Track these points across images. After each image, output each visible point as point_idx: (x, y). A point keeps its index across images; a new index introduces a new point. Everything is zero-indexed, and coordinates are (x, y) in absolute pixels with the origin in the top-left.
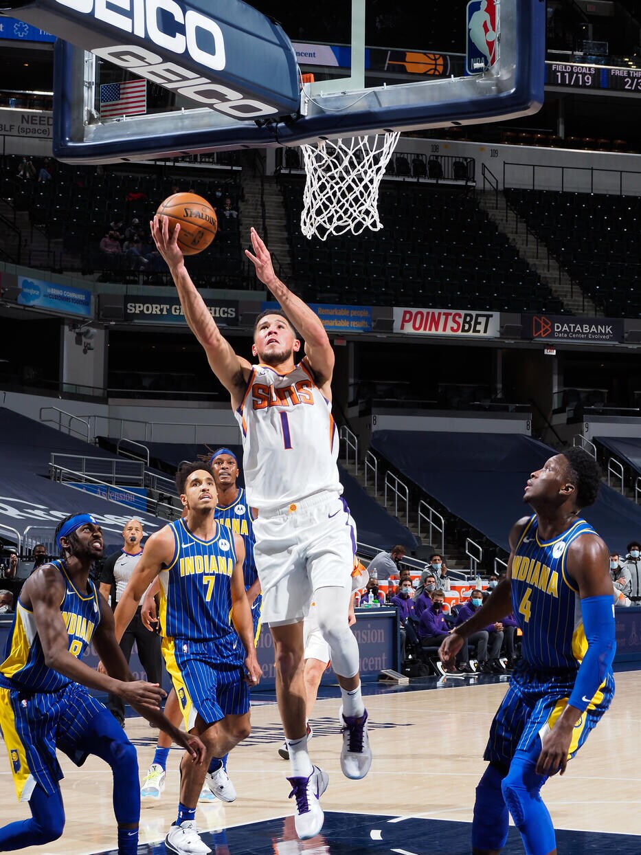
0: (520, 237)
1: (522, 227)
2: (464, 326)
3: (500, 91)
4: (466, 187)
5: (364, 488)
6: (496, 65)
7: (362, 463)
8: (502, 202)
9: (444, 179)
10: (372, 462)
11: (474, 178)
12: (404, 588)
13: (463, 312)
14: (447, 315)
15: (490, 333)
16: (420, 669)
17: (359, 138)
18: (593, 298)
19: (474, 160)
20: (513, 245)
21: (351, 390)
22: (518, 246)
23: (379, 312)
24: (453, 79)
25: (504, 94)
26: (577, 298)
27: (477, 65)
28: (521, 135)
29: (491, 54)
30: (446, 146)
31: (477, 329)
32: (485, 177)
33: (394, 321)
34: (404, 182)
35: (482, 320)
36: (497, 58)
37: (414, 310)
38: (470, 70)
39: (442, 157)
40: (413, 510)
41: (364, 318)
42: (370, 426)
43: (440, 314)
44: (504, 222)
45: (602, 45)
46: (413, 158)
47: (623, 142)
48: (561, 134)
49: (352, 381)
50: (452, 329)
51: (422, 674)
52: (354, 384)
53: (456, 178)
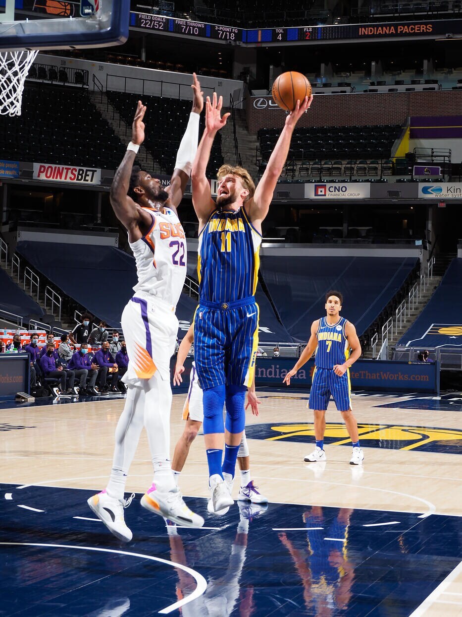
0: (115, 122)
1: (117, 116)
2: (78, 177)
3: (100, 28)
4: (83, 88)
5: (11, 277)
6: (99, 11)
7: (10, 261)
8: (105, 99)
9: (69, 82)
10: (16, 260)
11: (87, 83)
12: (34, 340)
13: (78, 168)
14: (68, 169)
15: (94, 182)
16: (42, 392)
17: (11, 53)
18: (159, 162)
19: (88, 72)
20: (111, 127)
21: (5, 214)
22: (114, 128)
23: (24, 166)
24: (71, 18)
25: (103, 31)
26: (150, 162)
27: (87, 11)
28: (118, 58)
29: (96, 4)
30: (71, 61)
31: (86, 179)
32: (94, 83)
33: (33, 172)
34: (43, 83)
35: (90, 173)
36: (100, 7)
37: (47, 165)
38: (82, 14)
39: (68, 68)
40: (42, 292)
41: (14, 169)
42: (16, 238)
43: (63, 168)
44: (106, 112)
45: (171, 5)
46: (49, 68)
47: (181, 66)
48: (144, 58)
49: (5, 209)
50: (71, 178)
51: (43, 395)
52: (7, 211)
53: (76, 83)
